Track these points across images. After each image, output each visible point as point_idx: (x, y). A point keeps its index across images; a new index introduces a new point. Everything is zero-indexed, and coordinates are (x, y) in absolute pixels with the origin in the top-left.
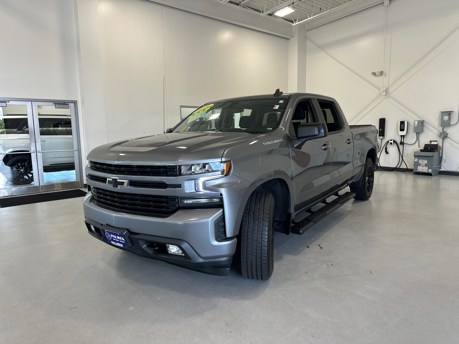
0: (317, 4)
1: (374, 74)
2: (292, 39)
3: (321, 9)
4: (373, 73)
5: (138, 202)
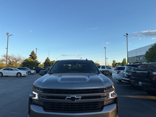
5: (84, 106)
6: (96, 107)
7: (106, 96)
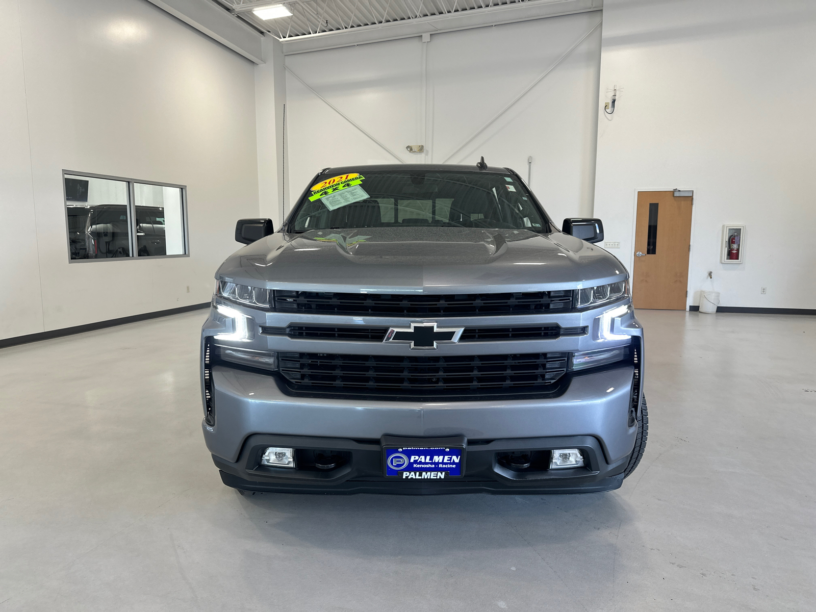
0: (326, 12)
1: (410, 149)
2: (262, 66)
3: (327, 22)
4: (408, 146)
5: (476, 373)
6: (535, 377)
7: (583, 330)
